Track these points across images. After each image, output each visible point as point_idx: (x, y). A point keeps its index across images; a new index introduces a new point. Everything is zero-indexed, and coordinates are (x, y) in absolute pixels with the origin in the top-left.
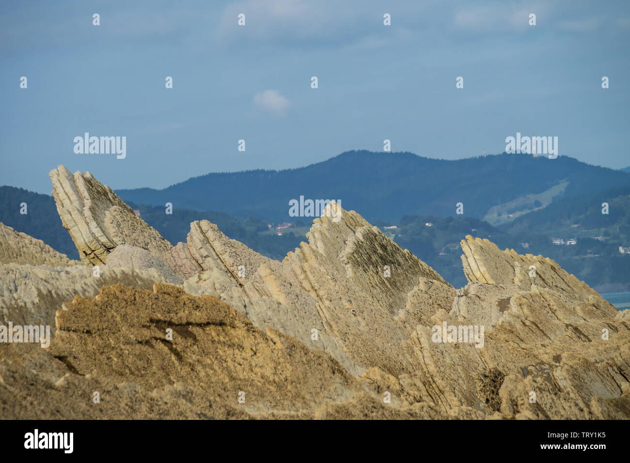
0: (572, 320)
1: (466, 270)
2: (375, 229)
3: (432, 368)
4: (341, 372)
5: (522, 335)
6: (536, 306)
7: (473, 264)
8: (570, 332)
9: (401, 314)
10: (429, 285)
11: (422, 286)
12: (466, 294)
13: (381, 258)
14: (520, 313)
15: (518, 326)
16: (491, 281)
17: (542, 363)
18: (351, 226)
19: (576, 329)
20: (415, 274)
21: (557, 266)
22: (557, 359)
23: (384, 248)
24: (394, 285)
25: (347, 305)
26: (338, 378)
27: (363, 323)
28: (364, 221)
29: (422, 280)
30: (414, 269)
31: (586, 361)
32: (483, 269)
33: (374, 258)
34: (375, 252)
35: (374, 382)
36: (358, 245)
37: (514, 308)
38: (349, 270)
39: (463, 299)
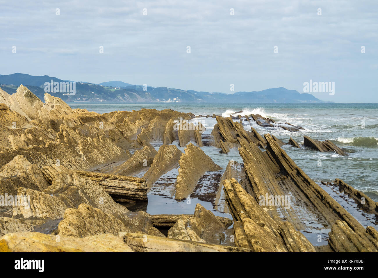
0: (65, 111)
1: (45, 99)
2: (29, 90)
3: (41, 119)
4: (27, 120)
5: (56, 113)
6: (58, 107)
7: (46, 98)
8: (64, 113)
9: (33, 107)
10: (39, 102)
11: (37, 102)
12: (46, 104)
13: (30, 96)
14: (55, 108)
15: (55, 111)
16: (50, 102)
17: (60, 119)
18: (25, 90)
19: (65, 112)
20: (36, 99)
21: (61, 100)
22: (63, 118)
23: (31, 94)
24: (32, 101)
25: (25, 105)
26: (27, 122)
27: (28, 109)
28: (27, 89)
29: (37, 101)
30: (36, 98)
31: (69, 119)
32: (48, 99)
33: (29, 96)
34: (29, 95)
35: (33, 123)
36: (26, 93)
37: (54, 107)
38: (24, 98)
39: (45, 105)
